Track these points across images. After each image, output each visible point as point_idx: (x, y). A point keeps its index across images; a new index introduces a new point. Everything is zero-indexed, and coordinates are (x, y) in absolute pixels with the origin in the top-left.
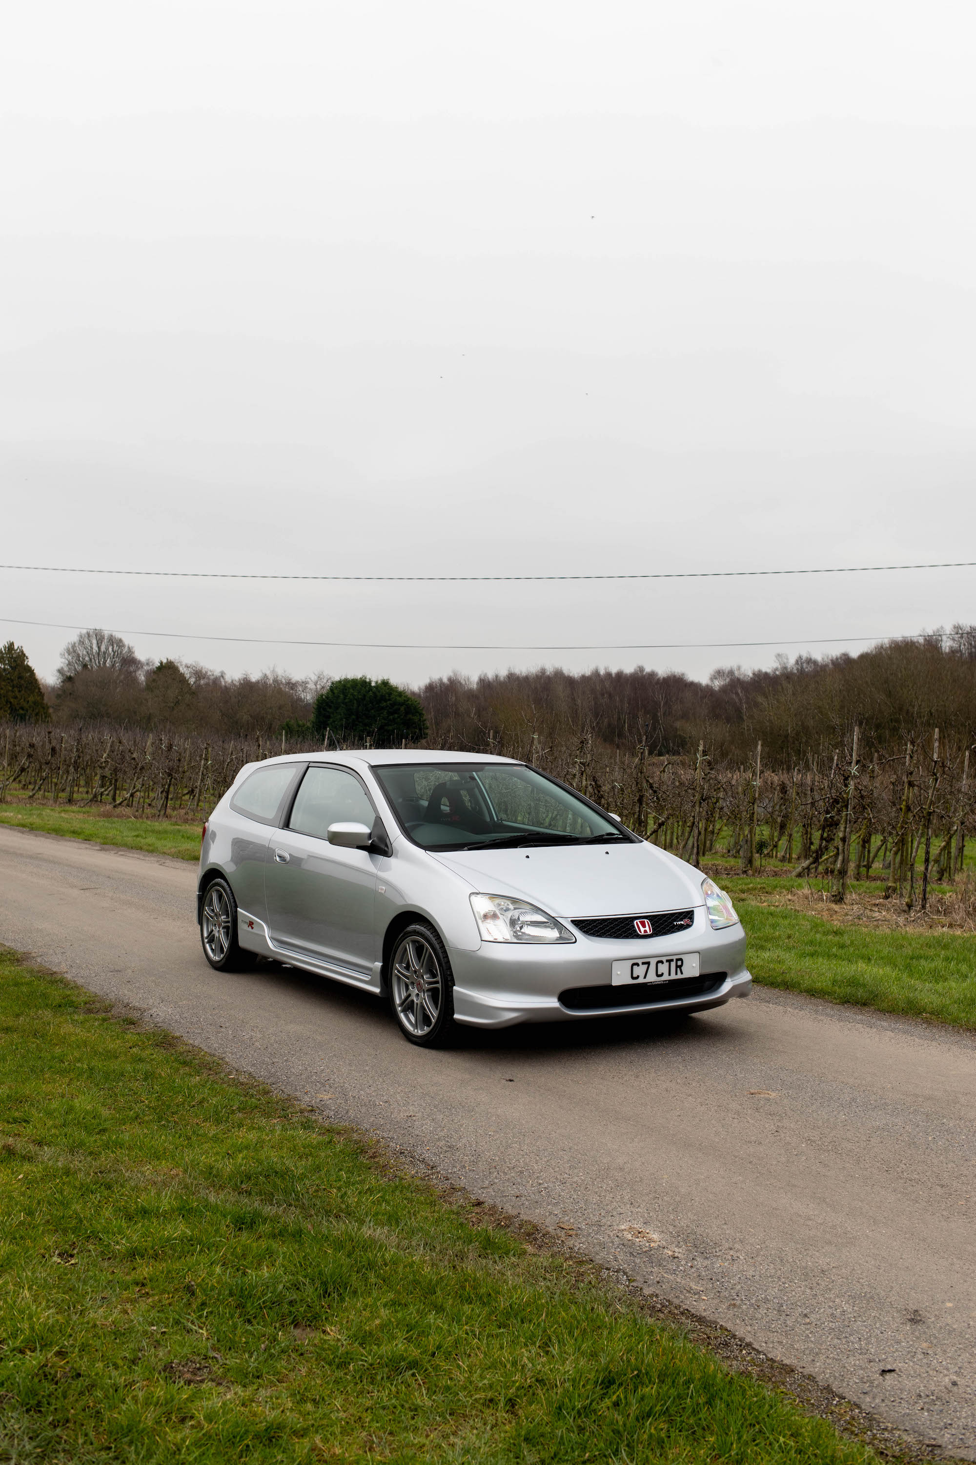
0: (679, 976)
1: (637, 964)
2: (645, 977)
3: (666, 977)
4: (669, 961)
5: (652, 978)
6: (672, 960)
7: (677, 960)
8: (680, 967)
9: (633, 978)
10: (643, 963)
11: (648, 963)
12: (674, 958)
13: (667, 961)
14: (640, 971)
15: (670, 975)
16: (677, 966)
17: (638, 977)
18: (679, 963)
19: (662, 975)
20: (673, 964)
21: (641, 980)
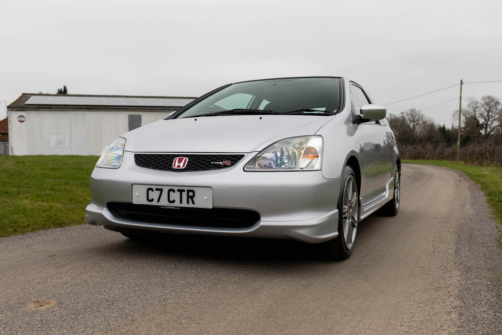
0: (191, 205)
1: (152, 190)
2: (158, 201)
3: (177, 204)
4: (181, 191)
5: (164, 202)
6: (184, 191)
7: (188, 191)
8: (192, 197)
9: (148, 200)
10: (157, 189)
11: (161, 190)
12: (186, 189)
13: (178, 190)
14: (154, 195)
15: (181, 202)
16: (188, 197)
17: (152, 200)
18: (191, 194)
19: (174, 201)
20: (185, 195)
21: (155, 203)
